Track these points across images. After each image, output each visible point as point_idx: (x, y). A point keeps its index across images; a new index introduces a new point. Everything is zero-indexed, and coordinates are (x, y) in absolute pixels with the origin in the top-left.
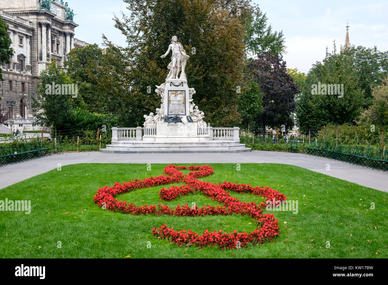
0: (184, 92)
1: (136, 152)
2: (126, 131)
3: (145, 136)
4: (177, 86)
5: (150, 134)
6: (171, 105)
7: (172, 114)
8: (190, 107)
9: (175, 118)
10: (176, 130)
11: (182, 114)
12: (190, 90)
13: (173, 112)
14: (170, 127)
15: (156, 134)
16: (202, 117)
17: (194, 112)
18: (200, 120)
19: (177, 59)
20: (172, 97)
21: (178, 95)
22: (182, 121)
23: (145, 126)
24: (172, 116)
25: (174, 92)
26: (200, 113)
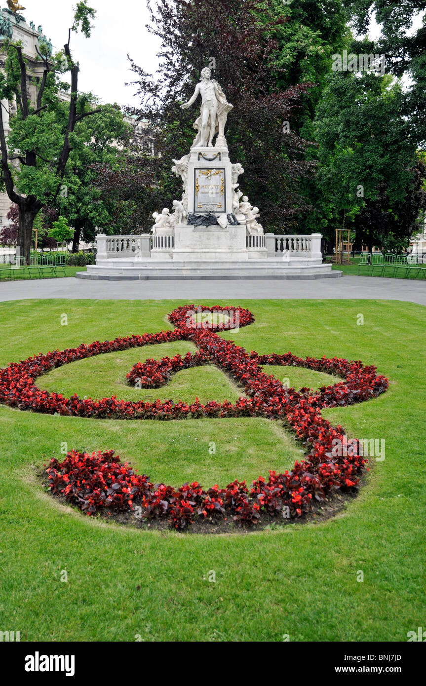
0: (222, 170)
1: (136, 278)
2: (122, 240)
3: (154, 249)
4: (211, 160)
5: (162, 246)
6: (199, 195)
7: (201, 210)
8: (233, 197)
9: (206, 218)
10: (208, 239)
11: (219, 210)
12: (233, 168)
13: (204, 207)
14: (197, 234)
15: (173, 246)
16: (255, 217)
17: (240, 207)
18: (251, 222)
19: (210, 111)
20: (202, 179)
21: (213, 176)
22: (219, 223)
23: (154, 232)
24: (202, 214)
25: (205, 171)
26: (252, 210)
